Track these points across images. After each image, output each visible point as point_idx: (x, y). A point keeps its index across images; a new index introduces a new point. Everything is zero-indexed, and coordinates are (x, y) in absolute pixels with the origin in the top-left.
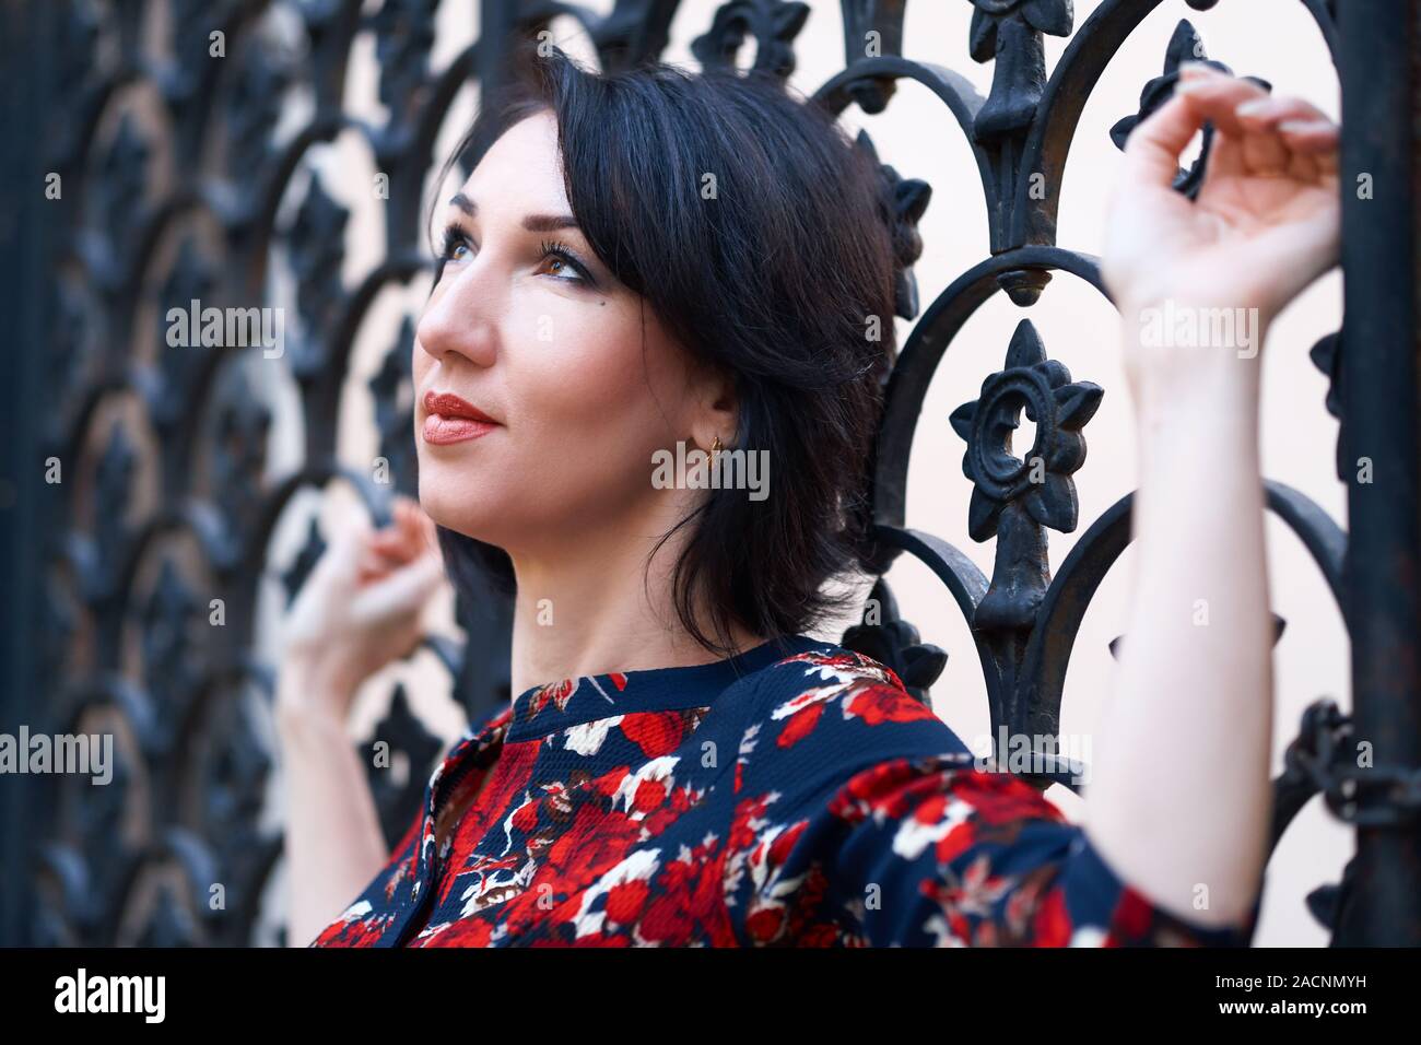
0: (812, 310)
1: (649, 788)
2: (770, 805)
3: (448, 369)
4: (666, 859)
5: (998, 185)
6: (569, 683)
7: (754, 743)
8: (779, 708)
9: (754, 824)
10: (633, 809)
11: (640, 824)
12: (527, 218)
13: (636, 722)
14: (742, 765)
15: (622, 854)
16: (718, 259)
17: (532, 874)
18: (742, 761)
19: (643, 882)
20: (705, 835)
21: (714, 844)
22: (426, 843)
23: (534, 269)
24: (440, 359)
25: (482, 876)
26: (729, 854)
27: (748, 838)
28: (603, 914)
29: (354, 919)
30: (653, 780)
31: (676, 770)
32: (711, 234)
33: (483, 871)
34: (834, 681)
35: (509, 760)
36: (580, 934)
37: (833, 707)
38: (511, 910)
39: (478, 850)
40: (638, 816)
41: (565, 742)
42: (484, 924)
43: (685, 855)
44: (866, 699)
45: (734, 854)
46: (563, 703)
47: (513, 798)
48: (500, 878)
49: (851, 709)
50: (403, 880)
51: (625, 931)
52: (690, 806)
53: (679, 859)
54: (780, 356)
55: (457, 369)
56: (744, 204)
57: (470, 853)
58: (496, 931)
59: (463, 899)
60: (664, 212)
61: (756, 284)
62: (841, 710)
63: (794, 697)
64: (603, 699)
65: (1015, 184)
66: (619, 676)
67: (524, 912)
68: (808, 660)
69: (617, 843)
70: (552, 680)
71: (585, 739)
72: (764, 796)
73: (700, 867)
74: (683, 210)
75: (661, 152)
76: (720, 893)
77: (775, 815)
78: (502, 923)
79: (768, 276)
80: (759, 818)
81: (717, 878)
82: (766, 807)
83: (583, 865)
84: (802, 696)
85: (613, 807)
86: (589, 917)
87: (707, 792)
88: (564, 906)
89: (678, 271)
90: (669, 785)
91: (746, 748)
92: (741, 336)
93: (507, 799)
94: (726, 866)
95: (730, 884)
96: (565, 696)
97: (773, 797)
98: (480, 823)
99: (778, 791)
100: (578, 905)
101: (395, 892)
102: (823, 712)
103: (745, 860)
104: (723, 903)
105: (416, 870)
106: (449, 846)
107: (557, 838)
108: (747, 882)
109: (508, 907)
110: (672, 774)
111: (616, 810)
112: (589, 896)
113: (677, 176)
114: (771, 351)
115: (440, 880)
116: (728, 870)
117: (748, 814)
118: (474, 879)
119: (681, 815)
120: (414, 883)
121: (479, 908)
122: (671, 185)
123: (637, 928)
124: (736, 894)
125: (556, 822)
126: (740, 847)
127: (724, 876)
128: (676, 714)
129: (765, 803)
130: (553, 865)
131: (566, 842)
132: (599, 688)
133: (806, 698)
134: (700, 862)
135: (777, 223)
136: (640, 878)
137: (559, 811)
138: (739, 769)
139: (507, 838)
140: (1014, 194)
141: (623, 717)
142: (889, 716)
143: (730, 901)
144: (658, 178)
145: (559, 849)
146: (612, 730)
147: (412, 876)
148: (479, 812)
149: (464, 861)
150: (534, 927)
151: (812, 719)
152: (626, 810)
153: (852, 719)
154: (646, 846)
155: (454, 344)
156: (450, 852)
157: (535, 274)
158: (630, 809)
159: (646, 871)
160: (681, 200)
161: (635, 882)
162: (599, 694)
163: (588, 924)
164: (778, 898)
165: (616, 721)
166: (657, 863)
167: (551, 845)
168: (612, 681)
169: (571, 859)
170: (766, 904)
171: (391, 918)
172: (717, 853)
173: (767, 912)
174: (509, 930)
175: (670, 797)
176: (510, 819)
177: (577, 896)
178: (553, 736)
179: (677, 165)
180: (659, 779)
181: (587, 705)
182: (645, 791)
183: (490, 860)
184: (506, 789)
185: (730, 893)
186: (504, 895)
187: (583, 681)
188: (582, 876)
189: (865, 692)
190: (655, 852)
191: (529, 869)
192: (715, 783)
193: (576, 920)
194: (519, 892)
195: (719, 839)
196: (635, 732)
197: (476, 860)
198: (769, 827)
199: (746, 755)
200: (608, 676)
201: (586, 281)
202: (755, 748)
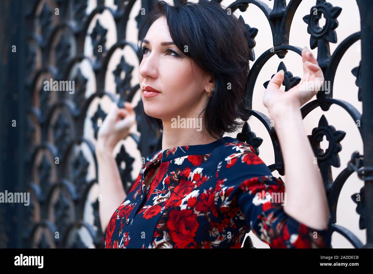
0: (230, 56)
1: (196, 175)
2: (225, 182)
3: (147, 80)
4: (201, 193)
5: (275, 30)
6: (175, 148)
7: (221, 166)
8: (227, 158)
9: (221, 186)
10: (193, 180)
11: (195, 184)
12: (162, 43)
13: (191, 157)
14: (218, 171)
15: (191, 191)
16: (207, 47)
17: (170, 195)
18: (218, 170)
19: (196, 198)
20: (210, 187)
21: (212, 190)
22: (143, 187)
23: (165, 54)
24: (146, 78)
25: (158, 194)
26: (215, 192)
27: (219, 189)
28: (187, 205)
29: (126, 205)
30: (197, 174)
31: (203, 171)
32: (205, 41)
33: (158, 193)
34: (239, 152)
35: (162, 167)
36: (182, 209)
37: (239, 159)
38: (165, 204)
39: (156, 188)
40: (194, 182)
41: (174, 162)
42: (160, 206)
43: (205, 192)
44: (247, 157)
45: (216, 192)
46: (174, 153)
47: (164, 176)
48: (162, 195)
49: (244, 160)
50: (138, 195)
51: (192, 209)
52: (206, 180)
53: (204, 193)
54: (224, 68)
55: (150, 80)
56: (212, 33)
57: (154, 189)
58: (162, 208)
59: (153, 199)
60: (193, 37)
61: (217, 52)
62: (241, 160)
63: (230, 155)
64: (183, 152)
65: (279, 30)
66: (186, 146)
67: (168, 204)
68: (233, 145)
69: (190, 188)
70: (171, 148)
71: (179, 161)
72: (223, 179)
73: (209, 195)
74: (198, 36)
75: (191, 23)
76: (214, 202)
77: (226, 184)
78: (164, 206)
79: (219, 49)
80: (222, 185)
81: (213, 198)
82: (224, 182)
83: (182, 193)
84: (232, 155)
85: (188, 180)
86: (183, 205)
87: (210, 177)
88: (178, 203)
89: (199, 51)
90: (201, 175)
91: (219, 167)
92: (214, 64)
93: (163, 176)
94: (215, 195)
95: (216, 199)
96: (174, 151)
97: (225, 180)
98: (156, 182)
99: (227, 178)
100: (181, 203)
101: (136, 198)
102: (237, 160)
103: (219, 194)
104: (214, 204)
105: (141, 193)
106: (149, 187)
107: (175, 187)
108: (220, 199)
109: (165, 202)
110: (202, 173)
111: (189, 180)
112: (183, 200)
113: (196, 28)
114: (222, 67)
115: (147, 195)
116: (215, 196)
117: (220, 183)
118: (156, 195)
119: (204, 182)
120: (140, 196)
121: (158, 203)
122: (195, 31)
123: (195, 208)
124: (217, 202)
125: (175, 183)
126: (218, 191)
127: (214, 197)
128: (200, 156)
129: (224, 181)
130: (175, 193)
131: (178, 188)
132: (182, 149)
133: (233, 156)
134: (209, 194)
135: (220, 37)
136: (195, 197)
137: (175, 180)
138: (217, 172)
139: (163, 186)
140: (279, 32)
141: (188, 156)
142: (252, 163)
143: (216, 203)
144: (191, 29)
145: (176, 189)
146: (185, 159)
147: (140, 194)
148: (156, 179)
149: (153, 191)
150: (171, 207)
151: (234, 162)
152: (192, 181)
153: (244, 163)
154: (196, 189)
155: (148, 74)
156: (150, 188)
157: (165, 55)
158: (192, 180)
159: (196, 195)
160: (197, 35)
161: (194, 197)
162: (182, 151)
163: (183, 207)
164: (227, 205)
165: (186, 157)
166: (199, 193)
167: (174, 188)
168: (185, 148)
169: (179, 191)
170: (225, 206)
171: (136, 204)
172: (213, 192)
173: (225, 207)
174: (165, 208)
175: (202, 178)
176: (164, 181)
177: (180, 201)
178: (172, 161)
179: (195, 26)
180: (199, 173)
181: (179, 153)
182: (196, 176)
183: (159, 191)
184: (162, 173)
185: (216, 201)
186: (163, 199)
187: (178, 148)
188: (182, 196)
189: (247, 155)
190: (198, 191)
191: (169, 194)
192: (212, 175)
193: (181, 206)
194: (167, 199)
195: (213, 189)
196: (191, 160)
197: (156, 190)
198: (224, 187)
199: (219, 169)
200: (184, 146)
201: (177, 56)
202: (221, 167)
